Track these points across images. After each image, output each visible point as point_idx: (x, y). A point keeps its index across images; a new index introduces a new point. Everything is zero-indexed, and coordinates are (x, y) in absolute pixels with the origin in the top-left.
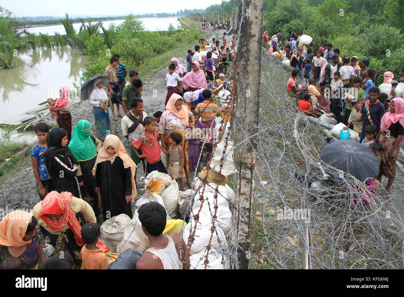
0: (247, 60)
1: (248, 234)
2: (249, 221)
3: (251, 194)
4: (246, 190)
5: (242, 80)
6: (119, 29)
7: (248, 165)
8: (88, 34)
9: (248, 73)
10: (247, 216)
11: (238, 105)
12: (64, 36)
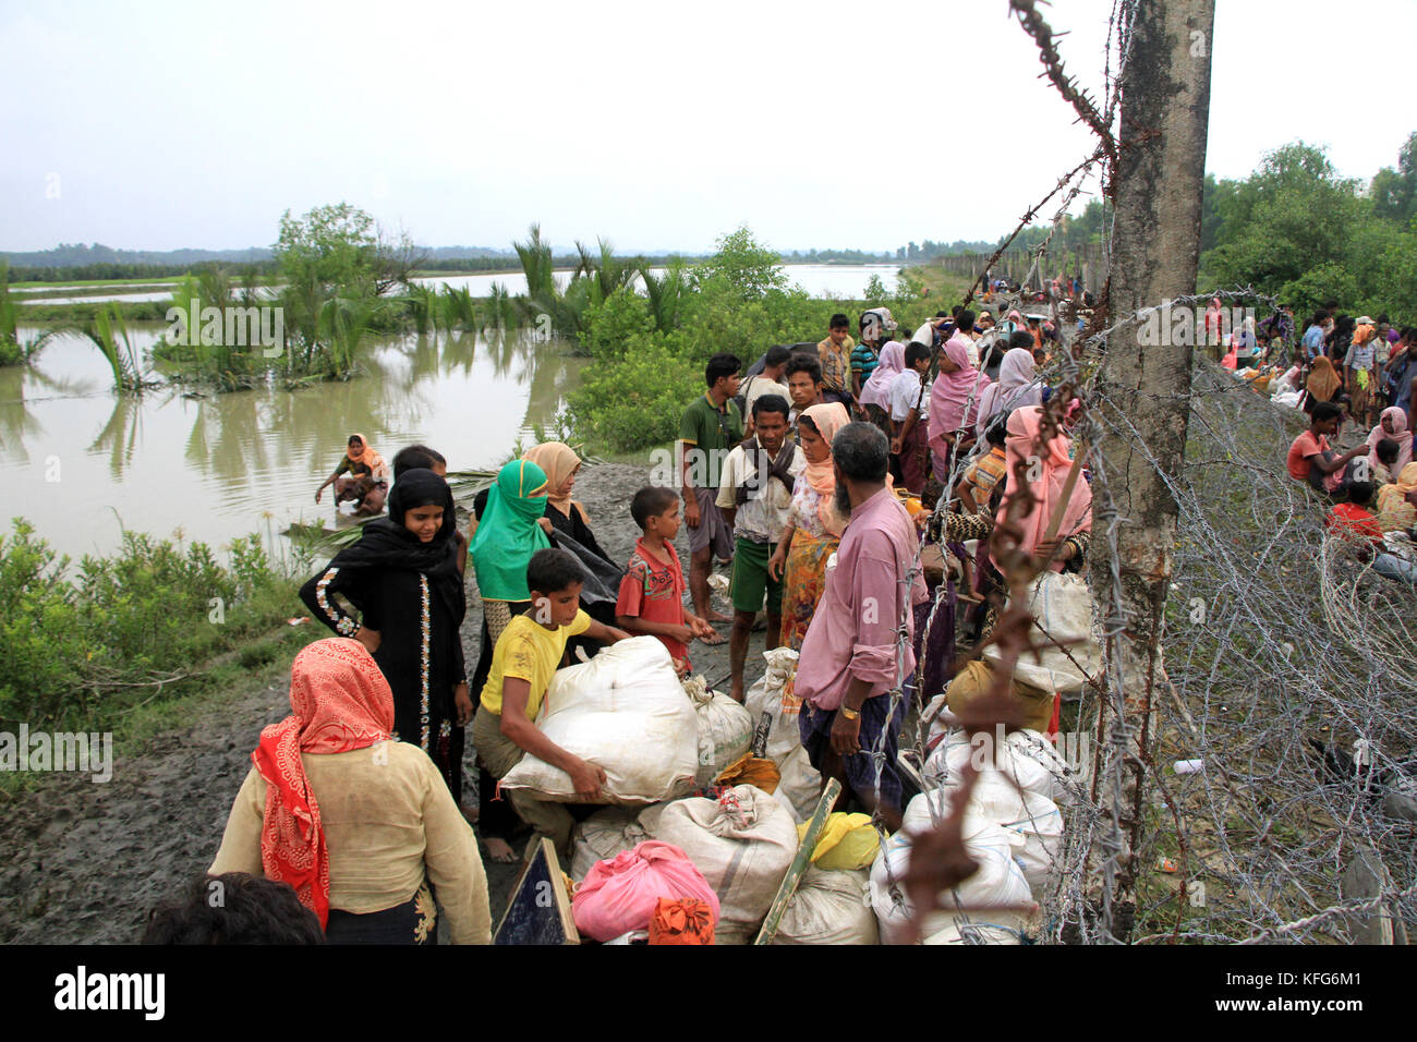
0: (1155, 173)
1: (1130, 868)
2: (1137, 813)
3: (1148, 702)
4: (1129, 680)
5: (1134, 248)
6: (701, 277)
7: (1144, 579)
8: (595, 291)
9: (1157, 223)
10: (1128, 792)
11: (1115, 341)
12: (519, 300)
